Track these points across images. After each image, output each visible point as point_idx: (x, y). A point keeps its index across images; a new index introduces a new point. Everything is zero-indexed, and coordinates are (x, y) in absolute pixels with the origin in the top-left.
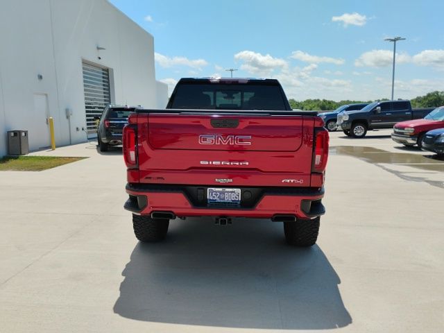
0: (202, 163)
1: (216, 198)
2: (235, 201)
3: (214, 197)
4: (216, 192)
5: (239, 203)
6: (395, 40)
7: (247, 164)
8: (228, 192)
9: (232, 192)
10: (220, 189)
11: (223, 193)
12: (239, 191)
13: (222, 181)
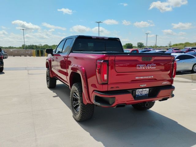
0: (136, 78)
1: (139, 94)
2: (146, 94)
3: (138, 94)
4: (139, 91)
5: (147, 95)
6: (99, 23)
7: (153, 77)
8: (144, 91)
9: (145, 90)
10: (141, 90)
11: (142, 91)
12: (148, 89)
13: (142, 86)
